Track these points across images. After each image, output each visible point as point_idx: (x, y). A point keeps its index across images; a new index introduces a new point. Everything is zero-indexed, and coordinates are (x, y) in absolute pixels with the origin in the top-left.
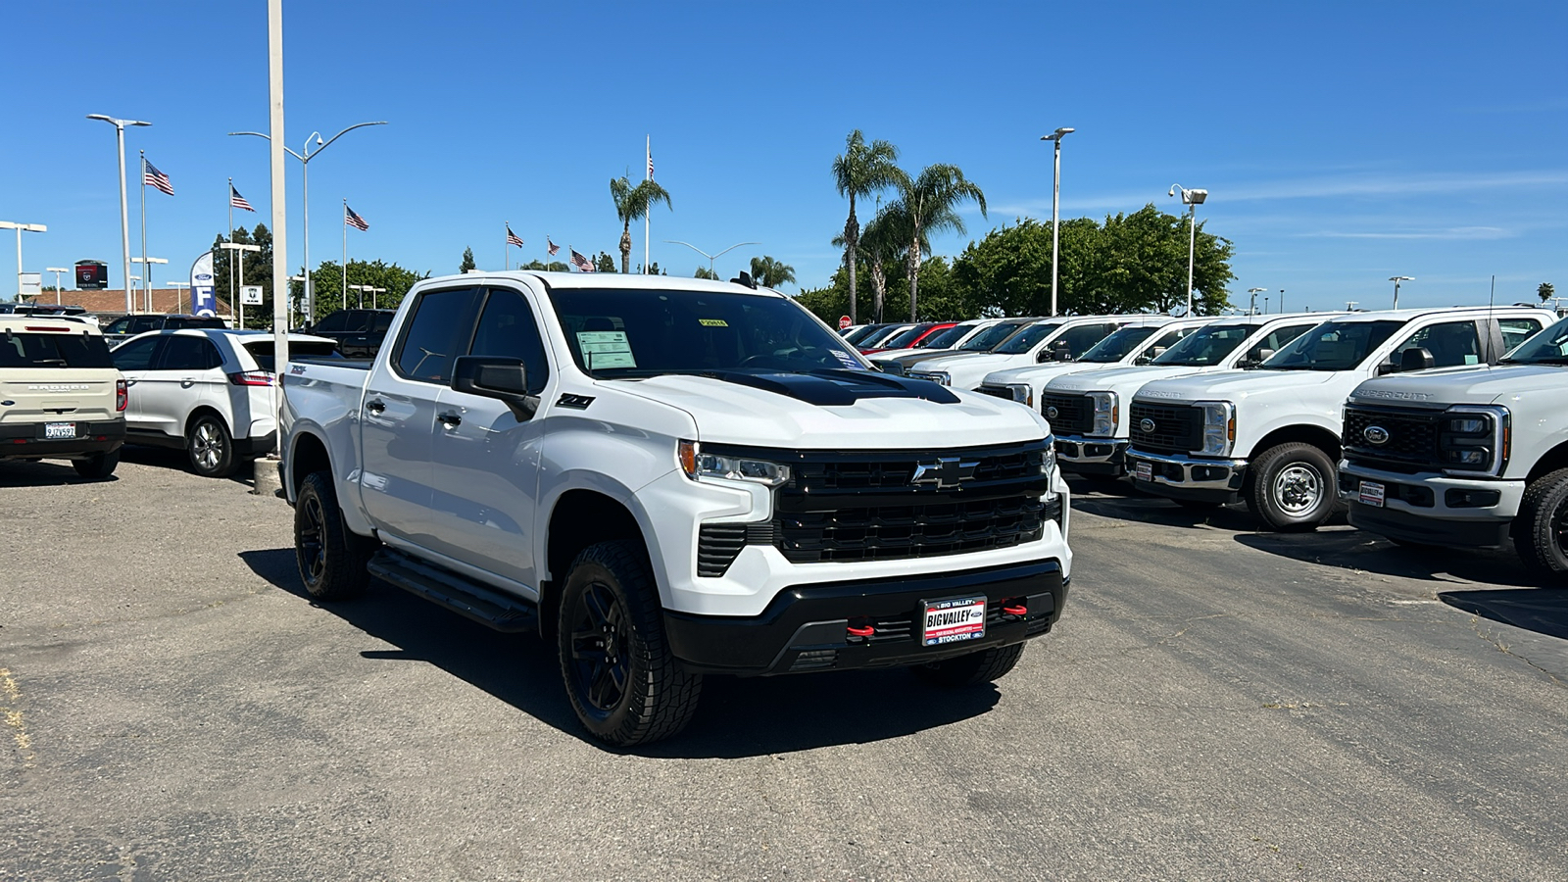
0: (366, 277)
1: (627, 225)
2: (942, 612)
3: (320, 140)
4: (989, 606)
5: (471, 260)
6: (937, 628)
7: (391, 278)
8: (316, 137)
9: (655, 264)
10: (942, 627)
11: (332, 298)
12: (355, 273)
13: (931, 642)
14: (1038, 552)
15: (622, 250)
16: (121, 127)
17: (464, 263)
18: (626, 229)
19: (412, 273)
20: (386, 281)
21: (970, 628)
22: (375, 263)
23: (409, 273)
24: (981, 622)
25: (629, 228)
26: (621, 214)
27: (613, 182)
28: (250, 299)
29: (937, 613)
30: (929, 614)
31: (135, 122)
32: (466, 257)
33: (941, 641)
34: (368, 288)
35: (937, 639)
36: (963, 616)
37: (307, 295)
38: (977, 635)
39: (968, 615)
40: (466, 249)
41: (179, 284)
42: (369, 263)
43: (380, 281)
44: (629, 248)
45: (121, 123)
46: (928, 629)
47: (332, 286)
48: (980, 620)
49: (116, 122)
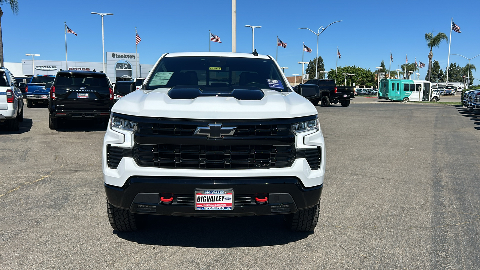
0: (350, 71)
1: (431, 49)
2: (206, 196)
3: (323, 28)
4: (235, 196)
5: (384, 64)
6: (203, 202)
7: (357, 71)
8: (322, 27)
9: (455, 63)
10: (206, 202)
11: (339, 78)
12: (346, 70)
13: (199, 209)
14: (285, 173)
15: (429, 58)
16: (253, 28)
17: (381, 65)
18: (431, 51)
19: (364, 69)
20: (356, 72)
21: (225, 205)
22: (353, 66)
23: (363, 69)
24: (231, 203)
25: (432, 50)
26: (429, 45)
27: (426, 35)
28: (305, 78)
29: (203, 196)
30: (198, 196)
31: (257, 27)
32: (382, 63)
33: (205, 209)
34: (349, 74)
35: (203, 208)
36: (220, 199)
37: (316, 76)
38: (228, 209)
39: (223, 199)
40: (382, 61)
41: (296, 75)
42: (351, 67)
43: (354, 72)
44: (432, 57)
45: (253, 27)
46: (198, 202)
47: (339, 74)
48: (231, 201)
49: (252, 27)
